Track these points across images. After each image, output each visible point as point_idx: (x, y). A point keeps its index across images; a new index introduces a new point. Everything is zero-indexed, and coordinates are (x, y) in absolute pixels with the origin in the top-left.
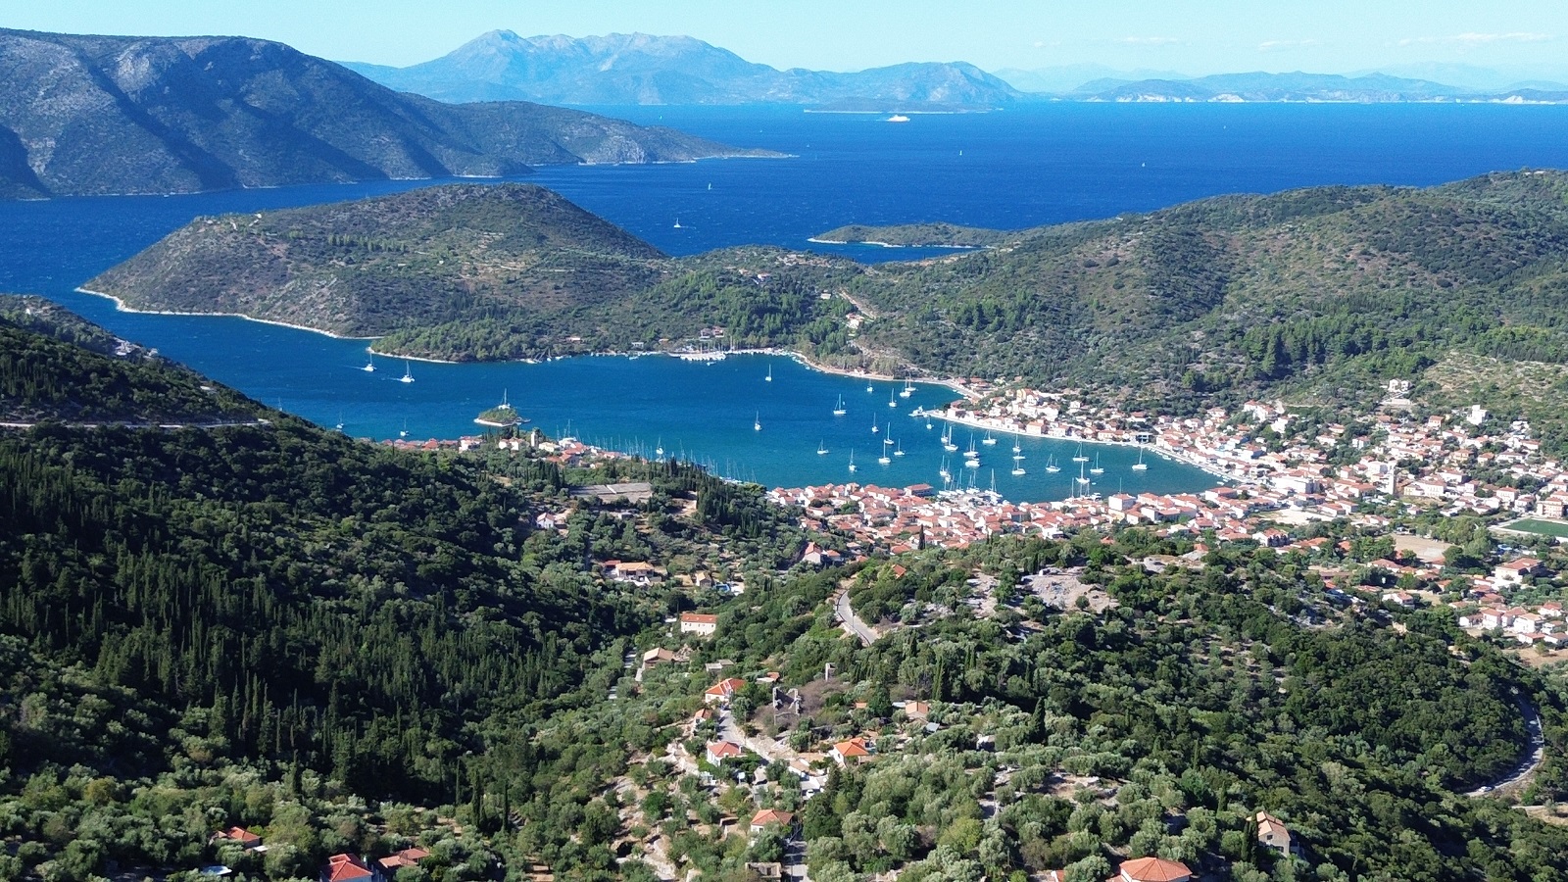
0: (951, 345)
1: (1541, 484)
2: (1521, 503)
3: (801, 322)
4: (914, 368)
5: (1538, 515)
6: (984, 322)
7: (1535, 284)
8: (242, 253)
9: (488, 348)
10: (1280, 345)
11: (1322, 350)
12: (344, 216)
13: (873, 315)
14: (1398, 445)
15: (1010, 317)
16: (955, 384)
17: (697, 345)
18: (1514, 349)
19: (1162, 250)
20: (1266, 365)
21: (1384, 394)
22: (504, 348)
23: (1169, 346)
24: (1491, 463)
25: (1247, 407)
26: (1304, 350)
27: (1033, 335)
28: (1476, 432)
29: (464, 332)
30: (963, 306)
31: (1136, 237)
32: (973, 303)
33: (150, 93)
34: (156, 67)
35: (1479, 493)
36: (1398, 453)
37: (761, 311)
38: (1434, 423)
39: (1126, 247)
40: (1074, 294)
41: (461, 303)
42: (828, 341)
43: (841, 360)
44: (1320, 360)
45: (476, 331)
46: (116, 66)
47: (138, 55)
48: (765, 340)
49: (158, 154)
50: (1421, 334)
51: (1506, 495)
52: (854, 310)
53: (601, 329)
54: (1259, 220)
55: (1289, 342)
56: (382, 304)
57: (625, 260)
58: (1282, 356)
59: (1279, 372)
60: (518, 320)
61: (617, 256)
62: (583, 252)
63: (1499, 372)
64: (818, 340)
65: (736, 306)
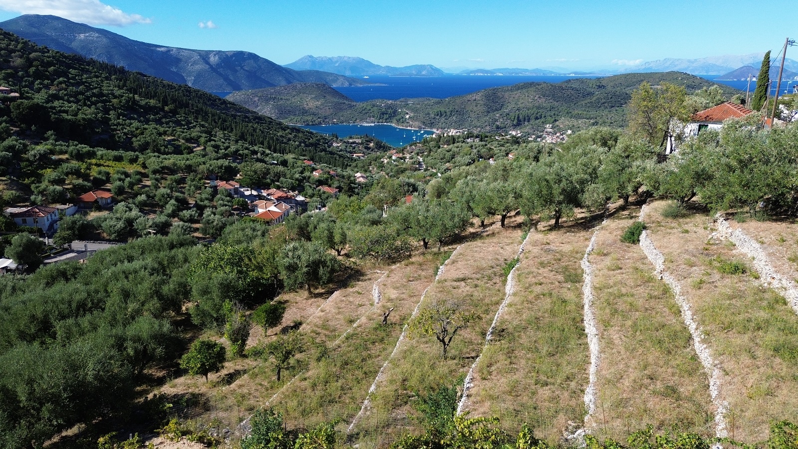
0: (433, 121)
3: (394, 116)
4: (424, 127)
6: (441, 115)
7: (583, 103)
8: (246, 100)
9: (312, 122)
10: (518, 117)
11: (529, 119)
12: (273, 91)
13: (412, 115)
14: (549, 139)
15: (448, 114)
16: (434, 130)
17: (367, 122)
18: (578, 117)
19: (487, 97)
20: (515, 123)
21: (545, 128)
22: (316, 122)
23: (490, 118)
25: (510, 132)
26: (525, 119)
27: (454, 118)
29: (306, 118)
30: (436, 111)
31: (480, 94)
32: (439, 110)
33: (219, 65)
34: (220, 58)
37: (383, 114)
38: (558, 134)
39: (478, 96)
40: (465, 108)
41: (305, 112)
42: (401, 120)
43: (404, 125)
44: (529, 121)
45: (310, 118)
46: (209, 58)
47: (215, 55)
48: (384, 121)
49: (221, 81)
50: (554, 114)
52: (407, 114)
53: (342, 118)
54: (511, 90)
55: (521, 117)
56: (284, 112)
57: (347, 102)
58: (519, 120)
59: (518, 124)
60: (320, 116)
61: (345, 101)
62: (336, 100)
63: (575, 122)
64: (398, 121)
65: (376, 112)
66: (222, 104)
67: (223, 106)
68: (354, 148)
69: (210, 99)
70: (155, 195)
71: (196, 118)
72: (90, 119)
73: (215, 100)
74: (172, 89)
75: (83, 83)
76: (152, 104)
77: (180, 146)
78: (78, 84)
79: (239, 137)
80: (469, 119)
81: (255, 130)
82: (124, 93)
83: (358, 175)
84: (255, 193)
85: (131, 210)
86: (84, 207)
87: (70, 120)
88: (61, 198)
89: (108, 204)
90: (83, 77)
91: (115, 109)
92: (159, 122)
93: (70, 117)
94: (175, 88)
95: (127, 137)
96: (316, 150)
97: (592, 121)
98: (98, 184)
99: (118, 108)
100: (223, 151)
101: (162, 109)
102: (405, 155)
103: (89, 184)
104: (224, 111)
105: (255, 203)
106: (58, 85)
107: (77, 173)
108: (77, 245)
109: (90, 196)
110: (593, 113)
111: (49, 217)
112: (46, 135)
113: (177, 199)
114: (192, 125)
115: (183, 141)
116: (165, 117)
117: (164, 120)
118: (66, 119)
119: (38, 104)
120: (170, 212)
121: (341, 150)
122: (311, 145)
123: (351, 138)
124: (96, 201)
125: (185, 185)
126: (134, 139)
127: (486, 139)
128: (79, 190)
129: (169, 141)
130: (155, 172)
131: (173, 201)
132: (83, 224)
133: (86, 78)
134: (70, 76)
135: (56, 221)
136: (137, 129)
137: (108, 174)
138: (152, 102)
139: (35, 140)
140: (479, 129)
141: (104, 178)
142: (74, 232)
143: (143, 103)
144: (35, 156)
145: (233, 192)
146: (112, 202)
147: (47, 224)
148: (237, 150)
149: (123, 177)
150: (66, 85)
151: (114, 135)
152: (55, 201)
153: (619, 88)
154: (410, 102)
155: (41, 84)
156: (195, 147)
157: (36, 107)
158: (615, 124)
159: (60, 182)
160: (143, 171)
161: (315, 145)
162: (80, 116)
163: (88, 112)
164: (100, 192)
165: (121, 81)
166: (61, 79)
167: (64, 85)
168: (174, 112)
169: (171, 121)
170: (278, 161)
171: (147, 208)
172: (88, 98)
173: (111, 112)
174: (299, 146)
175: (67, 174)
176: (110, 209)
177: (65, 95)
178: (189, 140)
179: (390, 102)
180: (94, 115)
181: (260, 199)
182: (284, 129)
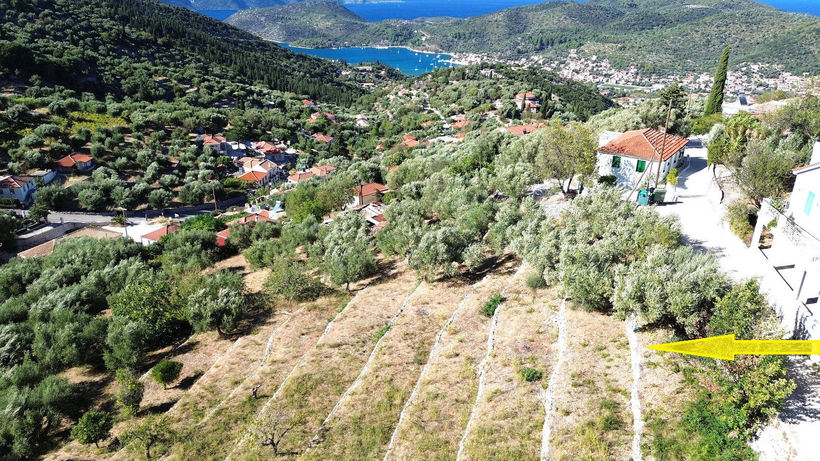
0: (451, 44)
1: (610, 75)
2: (605, 80)
3: (409, 38)
4: (440, 50)
5: (609, 83)
6: (460, 37)
7: (612, 25)
8: (252, 20)
9: (322, 45)
10: (542, 41)
11: (553, 42)
12: (280, 10)
13: (429, 36)
14: (573, 66)
15: (467, 36)
16: (452, 54)
17: (380, 45)
18: (605, 41)
19: (510, 17)
20: (537, 47)
21: (569, 53)
22: (327, 44)
23: (511, 41)
24: (597, 70)
25: (532, 57)
26: (548, 42)
27: (473, 41)
28: (594, 62)
29: (316, 40)
30: (454, 33)
31: (502, 14)
32: (457, 31)
35: (594, 78)
36: (573, 68)
37: (398, 35)
38: (583, 60)
39: (499, 17)
40: (485, 30)
41: (314, 34)
42: (417, 43)
43: (420, 48)
44: (552, 45)
45: (319, 40)
48: (399, 43)
50: (580, 38)
51: (601, 78)
52: (424, 35)
53: (353, 40)
54: (536, 10)
55: (544, 40)
56: (292, 34)
57: (359, 22)
58: (542, 44)
59: (541, 47)
60: (330, 38)
61: (357, 21)
62: (347, 20)
63: (601, 47)
64: (414, 43)
65: (391, 34)
66: (223, 29)
67: (224, 32)
68: (364, 77)
69: (210, 24)
70: (136, 157)
71: (193, 50)
72: (75, 60)
73: (216, 25)
74: (169, 12)
75: (70, 15)
76: (143, 37)
77: (171, 87)
78: (65, 16)
79: (238, 71)
80: (490, 42)
81: (257, 61)
82: (114, 25)
83: (359, 117)
84: (242, 147)
85: (110, 175)
86: (62, 174)
87: (55, 62)
88: (40, 164)
89: (87, 168)
90: (70, 8)
91: (104, 43)
92: (151, 58)
93: (55, 59)
94: (172, 11)
95: (116, 79)
96: (322, 81)
97: (619, 46)
98: (78, 146)
99: (107, 43)
100: (217, 92)
101: (155, 43)
102: (412, 92)
103: (68, 146)
104: (225, 38)
105: (241, 160)
106: (43, 18)
107: (55, 134)
108: (54, 217)
109: (68, 161)
110: (621, 36)
111: (26, 186)
112: (30, 80)
113: (160, 162)
114: (187, 60)
115: (175, 82)
116: (158, 52)
117: (157, 55)
118: (51, 61)
119: (20, 46)
120: (150, 176)
121: (350, 80)
122: (317, 75)
123: (361, 65)
124: (75, 166)
125: (170, 141)
126: (123, 81)
127: (502, 70)
128: (58, 153)
129: (161, 82)
130: (139, 128)
131: (154, 164)
132: (59, 195)
133: (73, 9)
134: (56, 7)
135: (33, 191)
136: (126, 69)
137: (88, 133)
138: (144, 35)
139: (20, 86)
140: (499, 53)
141: (84, 139)
142: (50, 203)
143: (134, 36)
144: (14, 113)
145: (218, 148)
146: (92, 165)
147: (24, 194)
148: (233, 91)
149: (103, 136)
150: (52, 18)
151: (101, 78)
152: (33, 166)
153: (652, 8)
154: (428, 21)
155: (24, 17)
156: (188, 89)
157: (19, 50)
158: (643, 48)
159: (39, 144)
160: (126, 126)
161: (321, 75)
162: (65, 58)
163: (75, 52)
164: (78, 155)
165: (112, 8)
166: (46, 11)
167: (49, 18)
168: (168, 45)
169: (165, 56)
170: (275, 102)
171: (128, 171)
172: (75, 32)
173: (100, 47)
174: (303, 77)
175: (46, 135)
176: (89, 173)
177: (52, 29)
178: (181, 81)
179: (405, 22)
180: (80, 55)
181: (248, 155)
182: (289, 58)
